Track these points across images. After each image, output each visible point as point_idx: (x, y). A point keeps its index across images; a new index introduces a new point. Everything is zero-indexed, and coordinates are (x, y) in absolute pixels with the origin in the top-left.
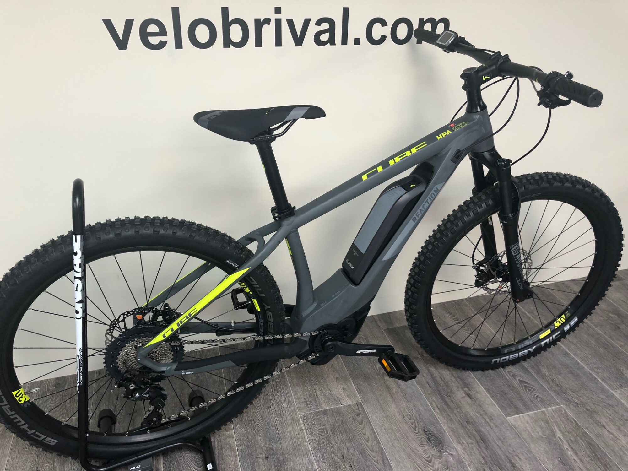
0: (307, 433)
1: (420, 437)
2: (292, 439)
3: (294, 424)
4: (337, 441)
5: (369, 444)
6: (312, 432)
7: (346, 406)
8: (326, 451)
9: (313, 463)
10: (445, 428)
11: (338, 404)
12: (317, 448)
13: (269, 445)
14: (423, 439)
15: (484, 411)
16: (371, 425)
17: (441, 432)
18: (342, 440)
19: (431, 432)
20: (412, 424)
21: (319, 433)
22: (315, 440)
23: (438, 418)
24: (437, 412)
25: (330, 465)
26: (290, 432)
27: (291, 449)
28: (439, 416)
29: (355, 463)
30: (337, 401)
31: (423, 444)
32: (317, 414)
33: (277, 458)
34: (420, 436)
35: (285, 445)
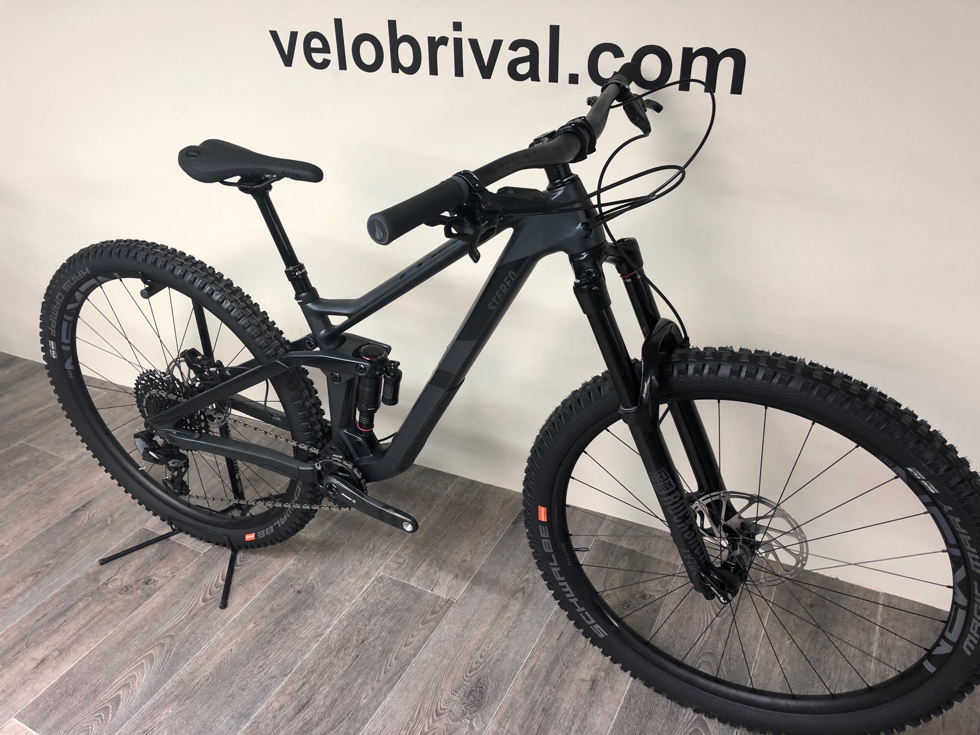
0: (362, 595)
1: (464, 682)
2: (341, 591)
3: (363, 577)
4: (379, 622)
5: (404, 649)
6: (367, 598)
7: (435, 595)
8: (356, 625)
9: (330, 627)
10: (508, 695)
11: (429, 587)
12: (350, 616)
13: (316, 582)
14: (466, 687)
15: (586, 715)
16: (432, 632)
17: (495, 697)
18: (384, 625)
19: (484, 687)
20: (476, 663)
21: (372, 603)
22: (360, 607)
23: (515, 678)
24: (523, 673)
25: (340, 640)
26: (349, 583)
27: (328, 600)
28: (519, 678)
29: (365, 656)
30: (432, 583)
31: (456, 692)
32: (394, 583)
33: (306, 599)
34: (466, 681)
35: (329, 591)
